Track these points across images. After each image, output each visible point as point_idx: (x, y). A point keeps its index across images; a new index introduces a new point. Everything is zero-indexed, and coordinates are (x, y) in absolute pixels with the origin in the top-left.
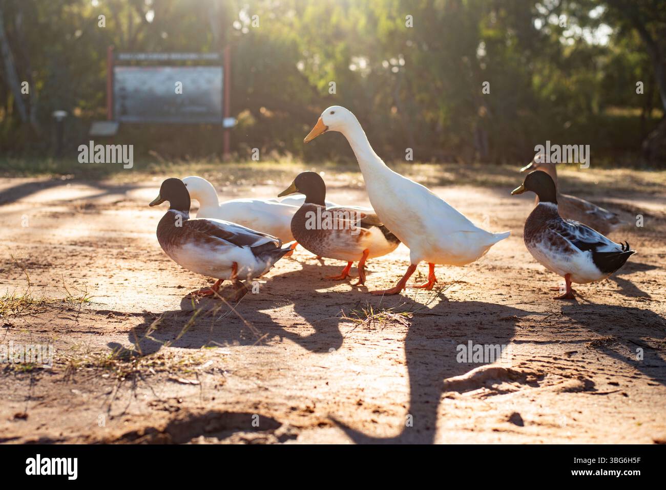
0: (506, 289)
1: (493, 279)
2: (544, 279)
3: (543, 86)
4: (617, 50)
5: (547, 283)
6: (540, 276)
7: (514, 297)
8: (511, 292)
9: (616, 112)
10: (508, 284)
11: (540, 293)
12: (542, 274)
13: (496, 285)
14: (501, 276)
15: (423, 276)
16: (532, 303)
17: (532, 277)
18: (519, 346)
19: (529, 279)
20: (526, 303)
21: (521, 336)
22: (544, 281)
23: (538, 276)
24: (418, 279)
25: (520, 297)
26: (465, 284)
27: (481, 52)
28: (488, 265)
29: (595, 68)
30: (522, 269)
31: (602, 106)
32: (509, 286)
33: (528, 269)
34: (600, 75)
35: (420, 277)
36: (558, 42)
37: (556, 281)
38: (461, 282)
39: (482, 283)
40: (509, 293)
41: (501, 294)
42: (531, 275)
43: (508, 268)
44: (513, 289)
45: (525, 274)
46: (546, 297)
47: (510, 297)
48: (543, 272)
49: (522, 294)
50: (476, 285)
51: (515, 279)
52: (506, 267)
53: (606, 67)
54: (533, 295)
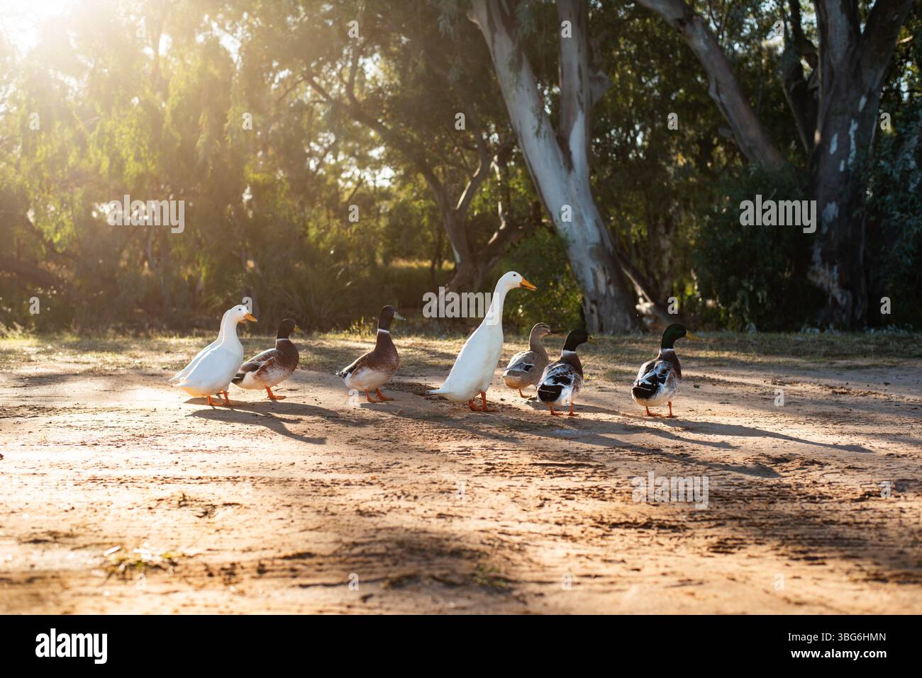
0: (287, 510)
1: (271, 496)
2: (330, 493)
3: (320, 238)
4: (403, 196)
5: (333, 498)
6: (326, 490)
7: (297, 522)
8: (293, 514)
9: (403, 264)
10: (289, 504)
11: (326, 514)
12: (328, 486)
13: (274, 505)
14: (280, 492)
15: (187, 498)
16: (318, 529)
17: (316, 491)
18: (306, 591)
19: (314, 494)
20: (311, 530)
21: (308, 576)
22: (331, 496)
23: (324, 490)
24: (183, 503)
25: (304, 522)
26: (238, 506)
27: (247, 196)
28: (264, 478)
29: (379, 215)
30: (304, 480)
31: (387, 259)
32: (290, 506)
33: (311, 480)
34: (383, 223)
35: (185, 500)
36: (336, 185)
37: (344, 495)
38: (233, 504)
39: (258, 504)
40: (291, 516)
41: (282, 519)
42: (315, 488)
43: (288, 480)
44: (296, 509)
45: (309, 488)
46: (335, 520)
47: (292, 521)
48: (328, 484)
49: (306, 516)
50: (252, 507)
51: (297, 496)
52: (285, 479)
53: (390, 214)
54: (319, 518)
